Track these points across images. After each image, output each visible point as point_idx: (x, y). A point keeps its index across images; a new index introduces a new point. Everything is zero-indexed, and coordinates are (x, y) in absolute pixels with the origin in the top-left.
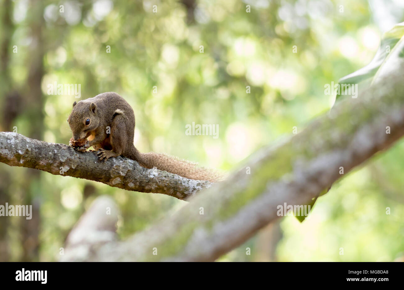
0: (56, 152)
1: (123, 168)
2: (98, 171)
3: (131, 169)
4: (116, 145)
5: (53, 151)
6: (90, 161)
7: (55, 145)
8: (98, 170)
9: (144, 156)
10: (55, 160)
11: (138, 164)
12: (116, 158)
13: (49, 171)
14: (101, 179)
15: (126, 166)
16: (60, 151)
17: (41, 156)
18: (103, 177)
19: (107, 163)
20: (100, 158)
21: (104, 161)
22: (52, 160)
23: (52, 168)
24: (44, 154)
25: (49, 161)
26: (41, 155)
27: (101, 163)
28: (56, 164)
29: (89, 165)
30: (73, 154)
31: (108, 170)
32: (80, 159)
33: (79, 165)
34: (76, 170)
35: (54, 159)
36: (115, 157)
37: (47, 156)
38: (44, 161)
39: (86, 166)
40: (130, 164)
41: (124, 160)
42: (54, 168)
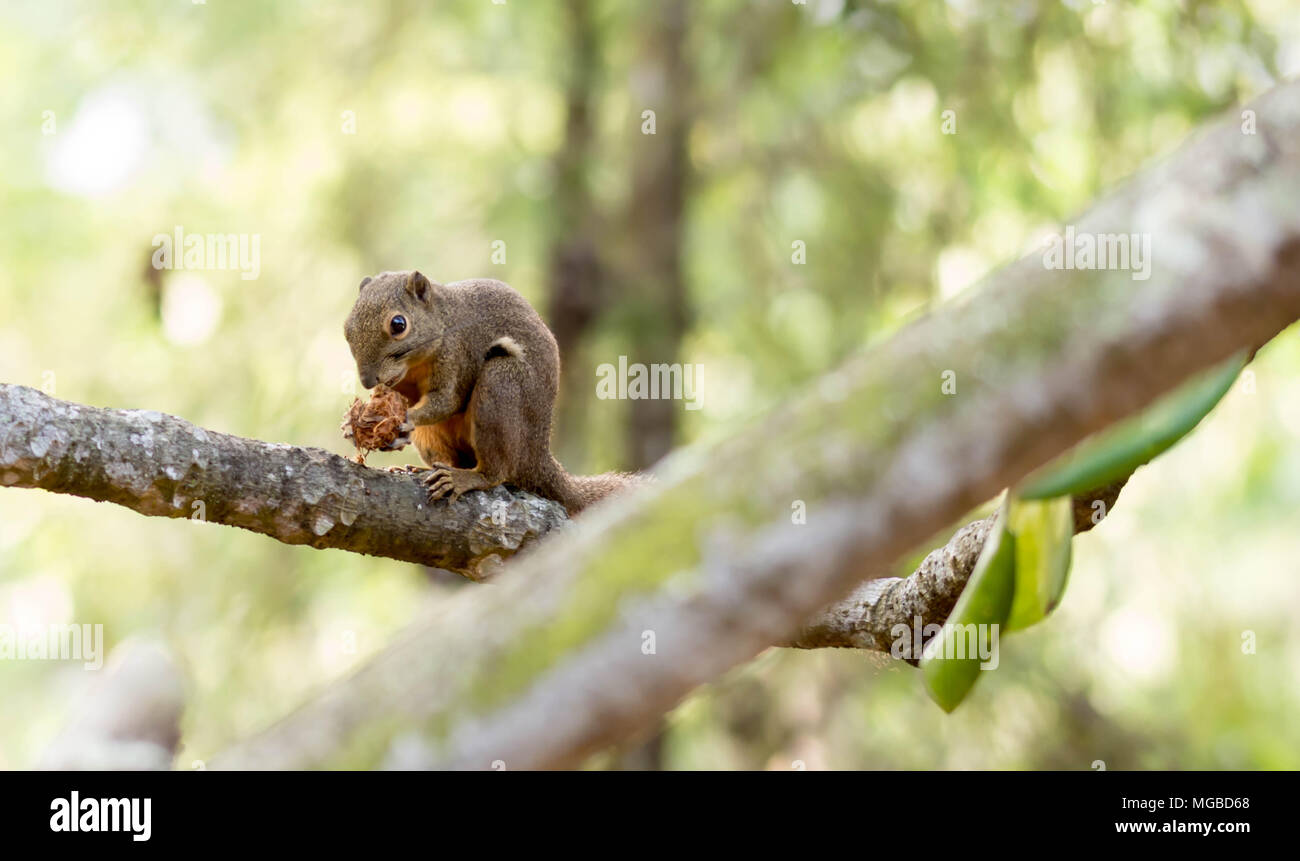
0: (289, 474)
1: (512, 524)
2: (429, 532)
3: (537, 528)
4: (487, 452)
5: (281, 469)
6: (402, 501)
7: (288, 452)
8: (428, 529)
9: (584, 486)
10: (286, 497)
11: (561, 513)
12: (490, 492)
13: (270, 530)
14: (441, 558)
15: (520, 518)
16: (303, 469)
17: (240, 487)
18: (444, 552)
19: (459, 509)
20: (434, 494)
21: (447, 504)
22: (277, 498)
23: (279, 525)
24: (250, 479)
25: (268, 502)
26: (240, 483)
27: (439, 510)
28: (291, 509)
29: (397, 516)
30: (346, 479)
31: (460, 532)
32: (367, 494)
33: (365, 515)
34: (354, 530)
35: (283, 494)
36: (485, 491)
37: (260, 487)
38: (251, 500)
39: (389, 517)
40: (533, 513)
41: (513, 499)
42: (282, 521)
